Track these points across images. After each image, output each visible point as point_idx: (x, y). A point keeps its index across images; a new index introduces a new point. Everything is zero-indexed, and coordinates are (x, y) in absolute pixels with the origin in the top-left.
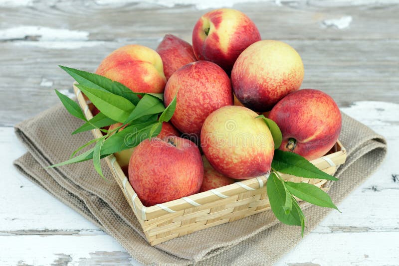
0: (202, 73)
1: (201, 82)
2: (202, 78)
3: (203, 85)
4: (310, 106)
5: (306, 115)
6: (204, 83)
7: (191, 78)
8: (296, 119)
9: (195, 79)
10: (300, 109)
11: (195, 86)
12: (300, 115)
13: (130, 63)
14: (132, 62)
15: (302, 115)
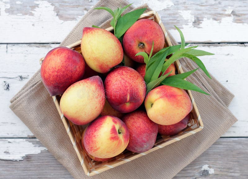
0: (124, 86)
1: (124, 80)
2: (123, 82)
3: (123, 79)
4: (60, 62)
5: (63, 56)
6: (122, 80)
7: (130, 83)
8: (69, 54)
9: (128, 82)
10: (66, 60)
11: (128, 78)
12: (67, 56)
13: (168, 95)
14: (167, 96)
15: (66, 56)
